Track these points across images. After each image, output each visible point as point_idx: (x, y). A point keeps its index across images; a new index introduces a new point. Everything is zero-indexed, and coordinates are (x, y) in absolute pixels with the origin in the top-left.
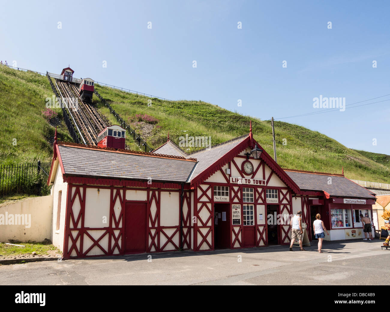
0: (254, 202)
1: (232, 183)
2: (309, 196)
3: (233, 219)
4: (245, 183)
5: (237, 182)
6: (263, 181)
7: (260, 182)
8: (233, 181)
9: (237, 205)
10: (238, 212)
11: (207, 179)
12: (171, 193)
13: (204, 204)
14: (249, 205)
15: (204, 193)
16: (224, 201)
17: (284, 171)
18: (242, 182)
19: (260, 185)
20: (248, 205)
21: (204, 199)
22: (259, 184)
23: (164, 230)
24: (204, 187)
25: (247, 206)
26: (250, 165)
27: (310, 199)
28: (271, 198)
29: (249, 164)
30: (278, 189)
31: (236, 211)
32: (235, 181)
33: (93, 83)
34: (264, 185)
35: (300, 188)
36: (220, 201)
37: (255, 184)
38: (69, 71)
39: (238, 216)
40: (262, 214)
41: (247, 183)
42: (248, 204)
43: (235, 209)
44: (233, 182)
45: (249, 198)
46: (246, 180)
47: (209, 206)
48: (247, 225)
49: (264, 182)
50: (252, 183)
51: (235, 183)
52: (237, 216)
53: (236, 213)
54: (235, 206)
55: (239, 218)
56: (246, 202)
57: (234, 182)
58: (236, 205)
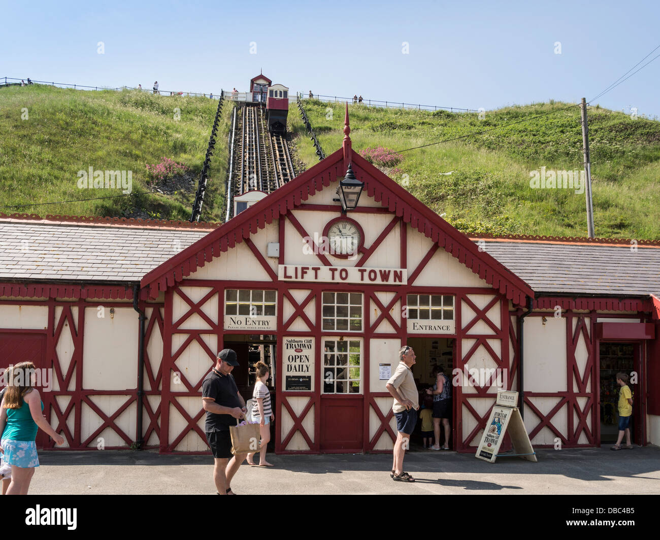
0: (362, 331)
1: (285, 282)
2: (599, 311)
3: (288, 377)
4: (330, 280)
5: (302, 277)
6: (395, 272)
7: (385, 276)
8: (288, 274)
9: (303, 339)
10: (304, 358)
11: (195, 270)
12: (116, 309)
13: (195, 335)
14: (345, 339)
15: (196, 309)
16: (257, 329)
17: (471, 241)
18: (316, 278)
19: (385, 283)
20: (341, 339)
21: (196, 323)
22: (379, 281)
23: (95, 399)
24: (196, 294)
25: (338, 342)
26: (353, 230)
27: (599, 320)
28: (428, 318)
29: (348, 226)
30: (458, 295)
31: (299, 354)
32: (294, 276)
33: (286, 93)
34: (398, 283)
35: (535, 290)
36: (246, 329)
37: (367, 281)
38: (261, 82)
39: (305, 368)
40: (389, 365)
41: (338, 279)
42: (342, 335)
43: (294, 350)
44: (286, 276)
45: (347, 320)
46: (333, 270)
47: (212, 341)
48: (335, 392)
49: (398, 276)
50: (354, 277)
51: (293, 279)
52: (301, 368)
53: (298, 360)
54: (294, 341)
55: (307, 374)
56: (336, 331)
57: (290, 277)
58: (297, 339)
